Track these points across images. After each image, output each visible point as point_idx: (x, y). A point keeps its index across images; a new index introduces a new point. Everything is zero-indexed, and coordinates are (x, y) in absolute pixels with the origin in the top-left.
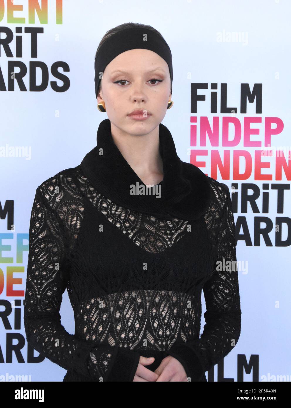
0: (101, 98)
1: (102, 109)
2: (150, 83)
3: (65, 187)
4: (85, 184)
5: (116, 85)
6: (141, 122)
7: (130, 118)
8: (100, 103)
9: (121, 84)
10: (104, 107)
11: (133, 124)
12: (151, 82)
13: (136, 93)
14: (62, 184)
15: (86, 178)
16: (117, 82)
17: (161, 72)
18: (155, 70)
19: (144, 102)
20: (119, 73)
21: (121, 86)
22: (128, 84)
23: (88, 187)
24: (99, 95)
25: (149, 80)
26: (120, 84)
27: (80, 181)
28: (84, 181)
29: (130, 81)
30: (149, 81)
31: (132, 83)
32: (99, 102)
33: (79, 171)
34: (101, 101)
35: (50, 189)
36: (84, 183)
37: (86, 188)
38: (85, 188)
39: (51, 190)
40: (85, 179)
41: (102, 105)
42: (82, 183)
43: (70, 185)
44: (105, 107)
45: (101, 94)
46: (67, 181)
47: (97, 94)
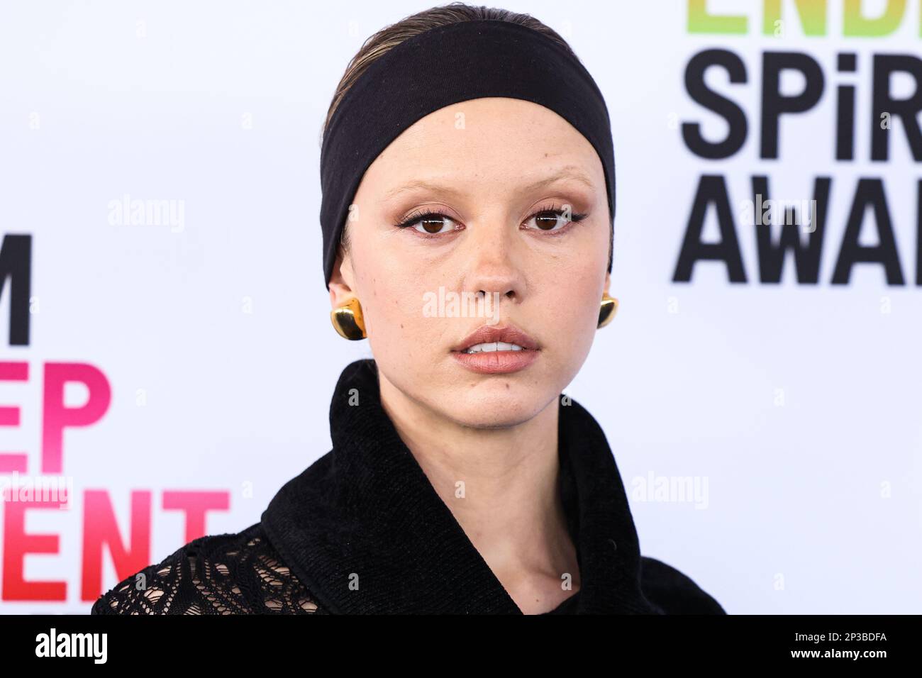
0: (347, 289)
1: (351, 328)
2: (537, 227)
3: (208, 593)
4: (284, 589)
5: (405, 234)
6: (503, 380)
7: (460, 363)
8: (341, 306)
9: (425, 229)
10: (357, 322)
11: (473, 386)
12: (538, 223)
13: (484, 263)
14: (195, 582)
15: (287, 570)
16: (409, 224)
17: (576, 187)
18: (557, 179)
19: (514, 299)
20: (419, 191)
21: (428, 237)
22: (454, 231)
23: (295, 598)
24: (339, 275)
25: (529, 213)
26: (420, 228)
27: (263, 576)
28: (278, 576)
29: (462, 221)
30: (533, 216)
31: (469, 226)
32: (339, 301)
33: (257, 545)
34: (348, 296)
35: (149, 597)
36: (281, 584)
37: (289, 604)
38: (284, 601)
39: (154, 601)
40: (282, 570)
41: (350, 312)
42: (271, 584)
43: (227, 589)
44: (361, 319)
45: (345, 269)
46: (216, 574)
47: (332, 271)
